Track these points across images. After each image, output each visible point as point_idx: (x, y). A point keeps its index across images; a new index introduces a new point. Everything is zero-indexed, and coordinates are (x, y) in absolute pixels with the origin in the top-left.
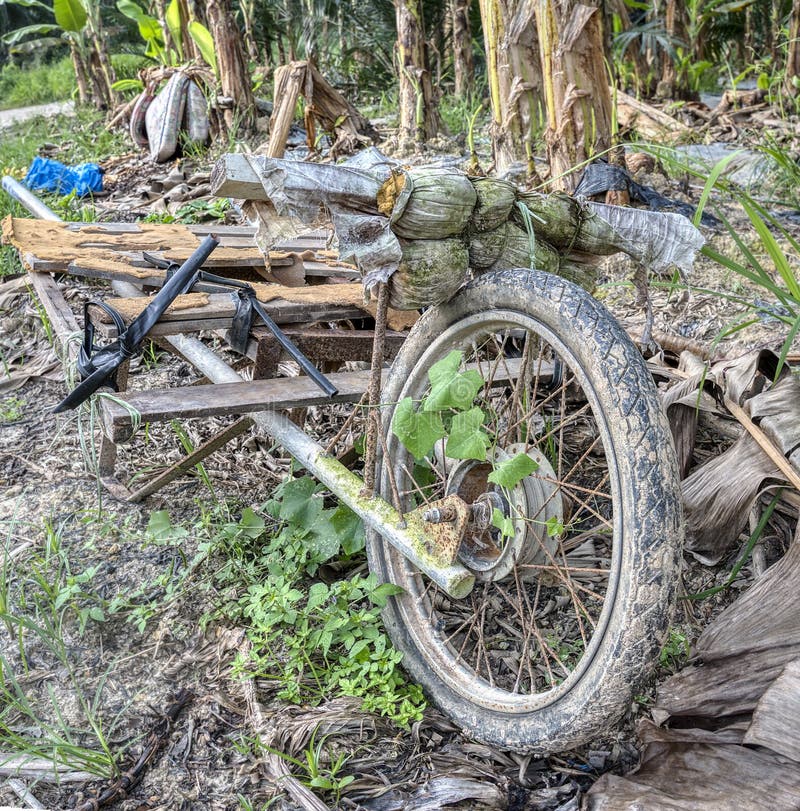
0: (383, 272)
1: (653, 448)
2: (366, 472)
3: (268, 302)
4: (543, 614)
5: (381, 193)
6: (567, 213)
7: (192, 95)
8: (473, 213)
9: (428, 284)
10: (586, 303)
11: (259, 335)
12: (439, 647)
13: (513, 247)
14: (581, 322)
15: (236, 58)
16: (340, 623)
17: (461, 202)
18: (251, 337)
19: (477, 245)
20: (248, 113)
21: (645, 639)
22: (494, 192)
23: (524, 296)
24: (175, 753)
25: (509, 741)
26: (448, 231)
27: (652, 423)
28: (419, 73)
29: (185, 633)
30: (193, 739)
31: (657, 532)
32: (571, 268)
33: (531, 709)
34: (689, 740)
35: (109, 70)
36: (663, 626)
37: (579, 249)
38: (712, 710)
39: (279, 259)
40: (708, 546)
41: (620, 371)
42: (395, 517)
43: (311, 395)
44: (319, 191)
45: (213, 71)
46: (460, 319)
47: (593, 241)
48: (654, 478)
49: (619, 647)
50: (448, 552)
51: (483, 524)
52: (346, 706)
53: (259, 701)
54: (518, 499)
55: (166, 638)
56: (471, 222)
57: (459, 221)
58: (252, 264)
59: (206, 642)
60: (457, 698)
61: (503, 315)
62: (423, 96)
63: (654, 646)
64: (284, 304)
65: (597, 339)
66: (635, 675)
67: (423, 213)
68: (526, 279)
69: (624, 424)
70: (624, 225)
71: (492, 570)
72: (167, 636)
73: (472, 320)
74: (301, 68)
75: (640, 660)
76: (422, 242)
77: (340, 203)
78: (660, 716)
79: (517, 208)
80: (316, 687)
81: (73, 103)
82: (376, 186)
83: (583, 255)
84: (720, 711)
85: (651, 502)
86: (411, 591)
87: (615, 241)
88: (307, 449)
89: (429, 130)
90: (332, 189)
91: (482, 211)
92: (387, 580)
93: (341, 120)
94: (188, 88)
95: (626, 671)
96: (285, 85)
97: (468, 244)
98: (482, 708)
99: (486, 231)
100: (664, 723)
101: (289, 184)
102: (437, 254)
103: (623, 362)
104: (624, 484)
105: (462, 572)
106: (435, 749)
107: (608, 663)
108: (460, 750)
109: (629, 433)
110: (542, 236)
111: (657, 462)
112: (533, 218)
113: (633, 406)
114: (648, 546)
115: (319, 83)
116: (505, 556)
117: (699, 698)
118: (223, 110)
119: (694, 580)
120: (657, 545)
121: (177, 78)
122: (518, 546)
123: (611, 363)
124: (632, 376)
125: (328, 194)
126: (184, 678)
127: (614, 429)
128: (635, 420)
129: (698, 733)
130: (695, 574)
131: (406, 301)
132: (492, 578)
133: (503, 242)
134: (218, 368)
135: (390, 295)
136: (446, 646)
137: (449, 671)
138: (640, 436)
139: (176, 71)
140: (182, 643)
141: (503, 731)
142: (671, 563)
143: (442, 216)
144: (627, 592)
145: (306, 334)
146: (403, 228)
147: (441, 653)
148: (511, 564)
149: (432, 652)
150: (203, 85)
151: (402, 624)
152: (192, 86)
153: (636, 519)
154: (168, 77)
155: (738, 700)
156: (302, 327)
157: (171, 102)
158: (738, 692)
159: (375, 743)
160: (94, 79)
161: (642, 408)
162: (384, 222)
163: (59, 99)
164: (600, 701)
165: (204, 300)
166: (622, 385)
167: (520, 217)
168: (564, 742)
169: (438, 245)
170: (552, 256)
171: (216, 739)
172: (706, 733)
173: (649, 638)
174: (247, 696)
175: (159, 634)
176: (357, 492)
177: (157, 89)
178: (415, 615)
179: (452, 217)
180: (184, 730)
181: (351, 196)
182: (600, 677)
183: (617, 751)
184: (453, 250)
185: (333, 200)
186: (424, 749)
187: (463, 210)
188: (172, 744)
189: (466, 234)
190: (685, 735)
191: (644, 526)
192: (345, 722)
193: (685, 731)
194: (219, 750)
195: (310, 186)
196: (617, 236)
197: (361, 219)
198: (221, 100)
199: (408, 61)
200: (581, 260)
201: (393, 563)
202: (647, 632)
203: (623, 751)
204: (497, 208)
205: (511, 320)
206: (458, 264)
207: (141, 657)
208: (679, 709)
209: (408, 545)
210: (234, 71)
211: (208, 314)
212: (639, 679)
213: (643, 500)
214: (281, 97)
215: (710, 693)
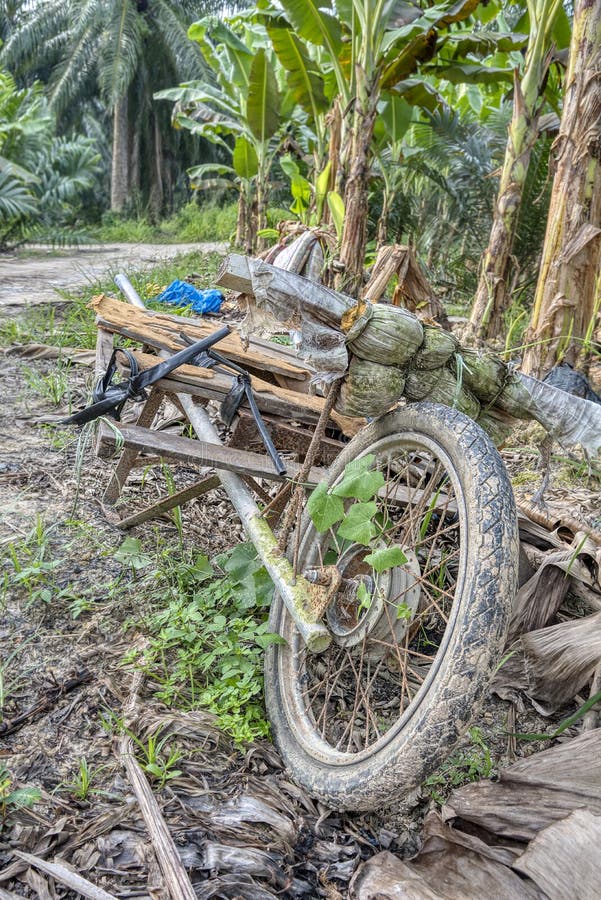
0: (330, 375)
1: (498, 565)
2: (280, 533)
3: (259, 392)
4: (386, 706)
5: (346, 314)
6: (495, 374)
7: (314, 254)
8: (417, 352)
9: (365, 397)
10: (482, 439)
11: (242, 413)
12: (297, 696)
13: (443, 388)
14: (471, 453)
15: (358, 232)
16: (225, 650)
17: (407, 339)
18: (237, 414)
19: (414, 378)
20: (353, 280)
21: (445, 723)
22: (438, 339)
23: (436, 424)
24: (55, 716)
25: (315, 787)
26: (393, 360)
27: (503, 545)
28: (497, 280)
29: (108, 629)
30: (73, 709)
31: (480, 634)
32: (489, 422)
33: (342, 763)
34: (466, 845)
35: (262, 220)
36: (465, 718)
37: (498, 408)
38: (495, 825)
39: (294, 373)
40: (546, 697)
41: (490, 498)
42: (290, 576)
43: (266, 470)
44: (296, 298)
45: (338, 238)
46: (388, 435)
47: (510, 403)
48: (491, 589)
49: (423, 723)
50: (317, 612)
51: (351, 598)
52: (203, 718)
53: (140, 695)
54: (384, 583)
55: (93, 630)
56: (414, 359)
57: (402, 354)
58: (271, 370)
59: (122, 641)
60: (293, 741)
61: (416, 437)
62: (495, 301)
63: (452, 733)
64: (272, 397)
65: (480, 469)
66: (430, 753)
67: (374, 339)
68: (442, 412)
69: (480, 539)
70: (544, 399)
71: (347, 636)
72: (95, 629)
73: (395, 437)
74: (402, 251)
75: (437, 741)
76: (370, 363)
77: (312, 314)
78: (448, 813)
79: (454, 358)
80: (190, 700)
81: (228, 245)
82: (345, 309)
83: (502, 415)
84: (501, 829)
85: (482, 608)
86: (293, 647)
87: (530, 408)
88: (248, 508)
89: (491, 331)
90: (307, 300)
91: (425, 352)
92: (277, 632)
93: (423, 304)
94: (313, 246)
95: (423, 746)
96: (384, 263)
97: (407, 375)
98: (307, 754)
99: (423, 369)
100: (449, 820)
101: (273, 285)
102: (378, 374)
103: (495, 491)
104: (466, 587)
105: (322, 630)
106: (257, 774)
107: (411, 735)
108: (277, 784)
109: (481, 547)
110: (469, 386)
111: (497, 577)
112: (464, 369)
113: (491, 527)
114: (470, 643)
115: (413, 269)
116: (360, 627)
117: (487, 809)
118: (335, 273)
119: (527, 724)
120: (477, 645)
121: (307, 235)
122: (372, 622)
123: (485, 489)
124: (498, 504)
125: (303, 302)
126: (93, 664)
127: (472, 541)
128: (489, 538)
129: (476, 842)
130: (528, 719)
131: (346, 407)
132: (346, 644)
133: (435, 382)
134: (208, 434)
135: (336, 400)
136: (303, 698)
137: (296, 718)
138: (489, 552)
139: (308, 230)
140: (103, 636)
141: (313, 777)
142: (485, 664)
143: (389, 345)
144: (442, 677)
145: (281, 425)
146: (358, 348)
147: (297, 703)
148: (362, 635)
149: (290, 699)
150: (326, 247)
151: (276, 670)
152: (317, 246)
153: (467, 617)
154: (300, 232)
155: (521, 825)
156: (282, 420)
157: (295, 255)
158: (523, 818)
159: (212, 755)
160: (250, 226)
161: (499, 531)
162: (341, 338)
163: (219, 239)
164: (395, 767)
165: (210, 375)
166: (488, 508)
167: (455, 366)
168: (358, 799)
169: (382, 368)
170: (474, 406)
171: (92, 713)
172: (482, 844)
173: (450, 724)
174: (132, 687)
175: (88, 625)
176: (270, 549)
177: (289, 242)
178: (288, 666)
179: (397, 349)
180: (71, 701)
181: (321, 309)
182: (400, 745)
183: (405, 837)
184: (393, 376)
185: (307, 309)
186: (249, 770)
187: (408, 346)
188: (57, 708)
189: (407, 367)
190: (464, 839)
191: (471, 625)
192: (195, 729)
193: (465, 835)
194: (89, 722)
195: (290, 292)
196: (533, 404)
197: (324, 330)
198: (336, 263)
199: (491, 268)
200: (499, 418)
201: (286, 619)
202: (450, 717)
203: (410, 839)
204: (437, 353)
205: (421, 441)
206: (393, 388)
207: (68, 640)
208: (466, 812)
209: (292, 598)
210: (353, 243)
211: (208, 385)
212: (433, 759)
213: (477, 603)
214: (379, 271)
215: (497, 808)
